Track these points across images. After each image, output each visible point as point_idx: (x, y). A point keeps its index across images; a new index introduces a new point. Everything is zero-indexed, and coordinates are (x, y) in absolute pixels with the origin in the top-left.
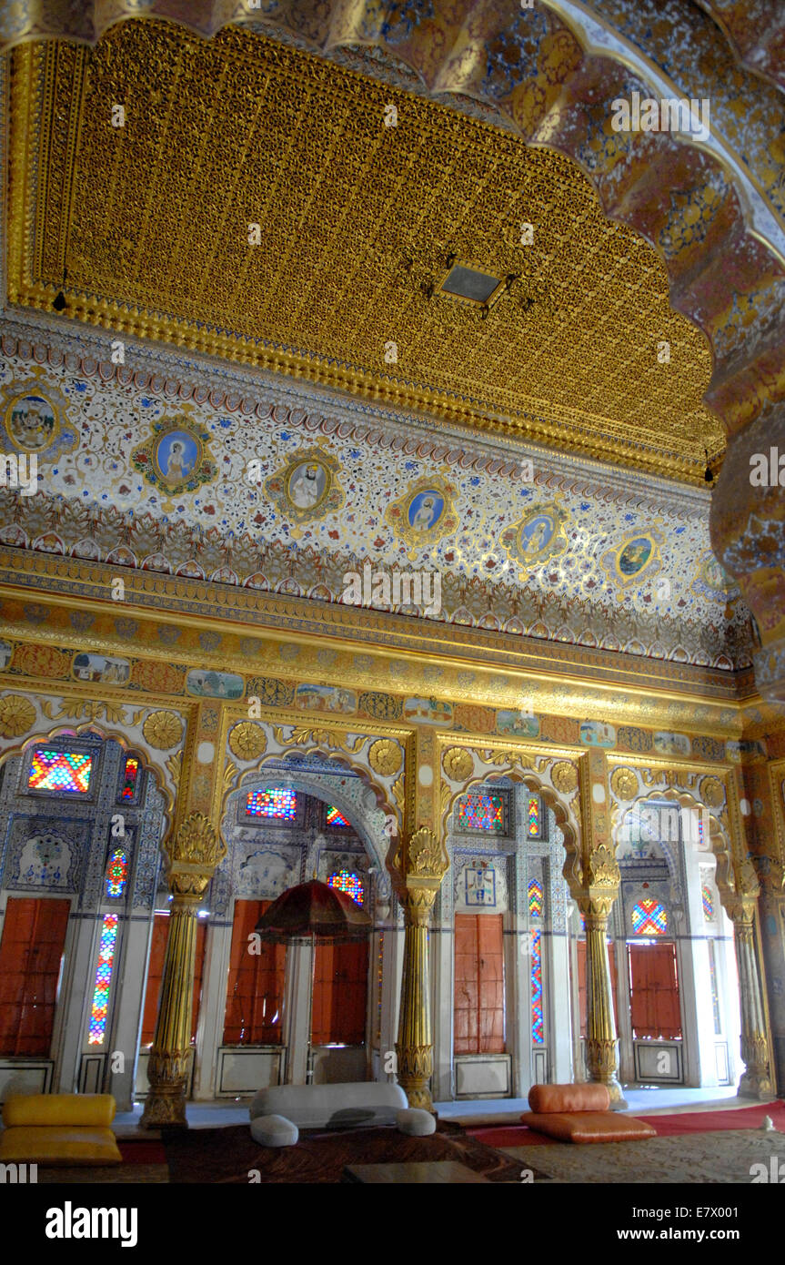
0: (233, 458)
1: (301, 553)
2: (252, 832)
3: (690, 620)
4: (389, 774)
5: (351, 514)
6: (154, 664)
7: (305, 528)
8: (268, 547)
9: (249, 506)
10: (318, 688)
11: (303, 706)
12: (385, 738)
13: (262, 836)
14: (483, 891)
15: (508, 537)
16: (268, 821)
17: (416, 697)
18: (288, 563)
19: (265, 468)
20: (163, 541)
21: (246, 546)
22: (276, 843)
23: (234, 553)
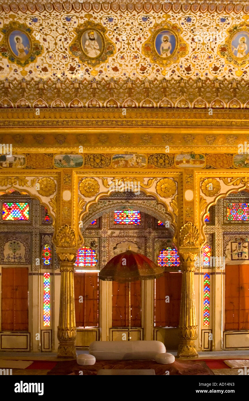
0: (48, 38)
1: (99, 83)
2: (117, 232)
4: (169, 197)
5: (122, 55)
6: (37, 155)
7: (98, 69)
8: (79, 84)
9: (65, 63)
10: (124, 156)
12: (165, 178)
13: (123, 234)
17: (182, 153)
18: (91, 90)
19: (66, 39)
20: (25, 91)
21: (68, 85)
22: (131, 237)
23: (61, 90)
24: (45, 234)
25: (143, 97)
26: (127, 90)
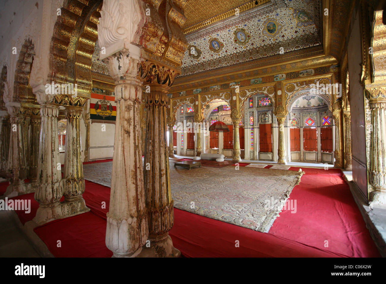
1: (200, 64)
3: (301, 35)
4: (228, 99)
5: (204, 53)
6: (189, 91)
7: (199, 59)
9: (189, 60)
10: (213, 87)
12: (227, 92)
14: (265, 119)
15: (236, 41)
17: (232, 83)
18: (198, 67)
21: (192, 67)
26: (208, 64)
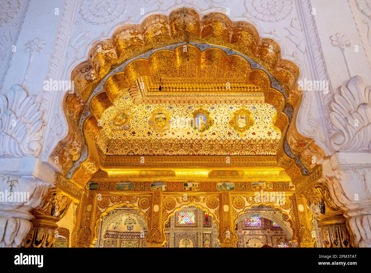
0: (217, 117)
1: (244, 141)
2: (248, 232)
6: (206, 183)
7: (244, 133)
8: (233, 142)
9: (225, 130)
10: (259, 183)
11: (254, 189)
12: (285, 197)
13: (252, 233)
16: (253, 228)
18: (241, 145)
19: (228, 118)
20: (202, 146)
21: (227, 143)
22: (257, 235)
23: (223, 145)
24: (206, 234)
25: (270, 149)
26: (261, 145)
